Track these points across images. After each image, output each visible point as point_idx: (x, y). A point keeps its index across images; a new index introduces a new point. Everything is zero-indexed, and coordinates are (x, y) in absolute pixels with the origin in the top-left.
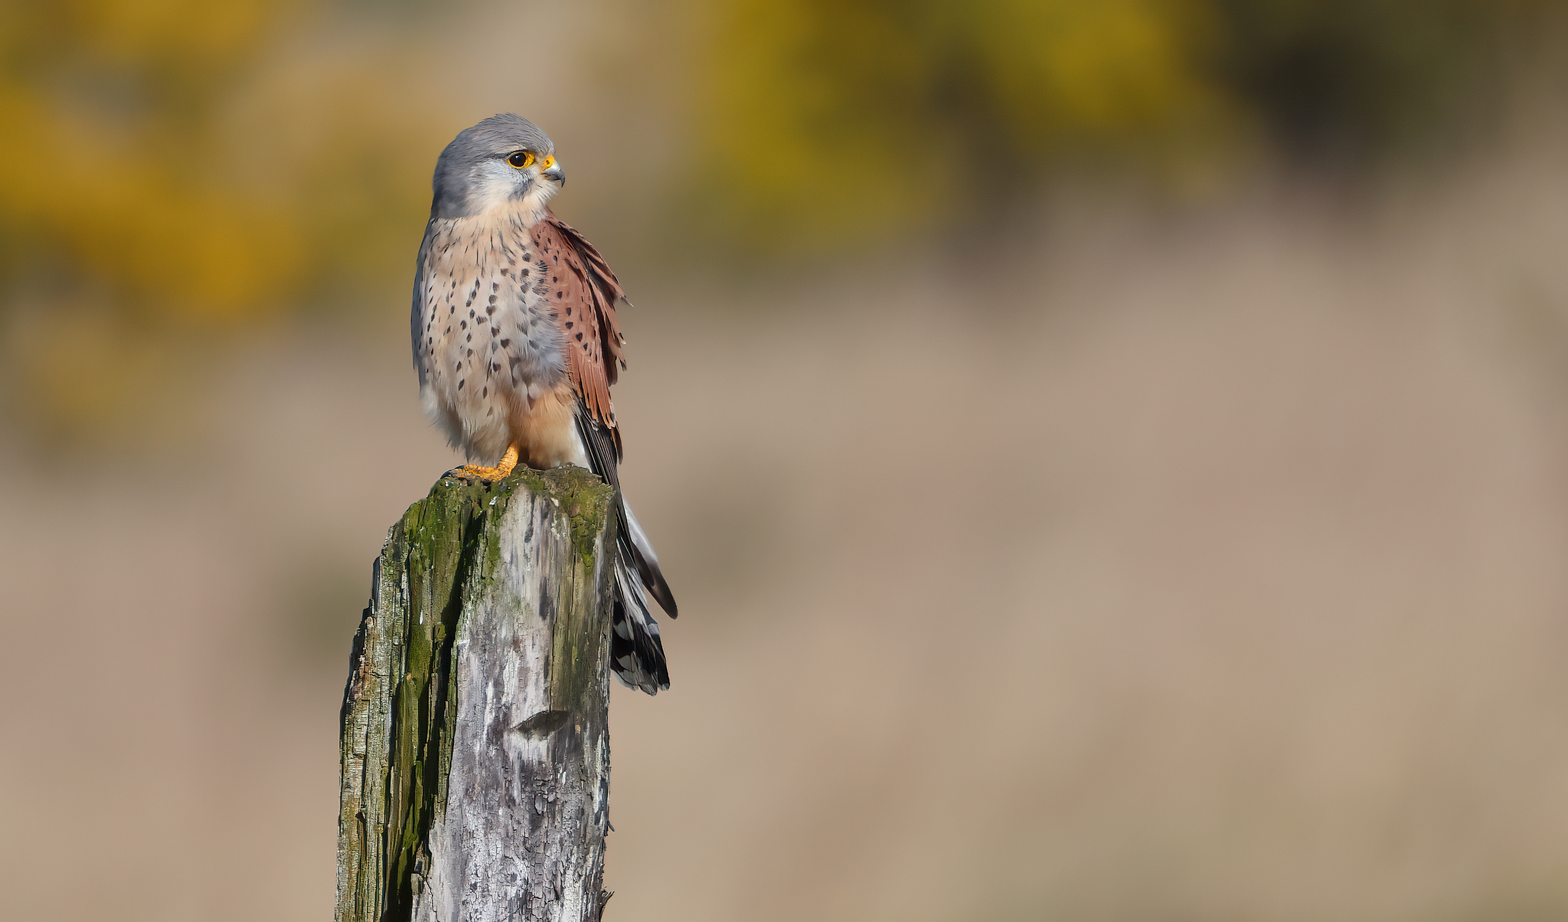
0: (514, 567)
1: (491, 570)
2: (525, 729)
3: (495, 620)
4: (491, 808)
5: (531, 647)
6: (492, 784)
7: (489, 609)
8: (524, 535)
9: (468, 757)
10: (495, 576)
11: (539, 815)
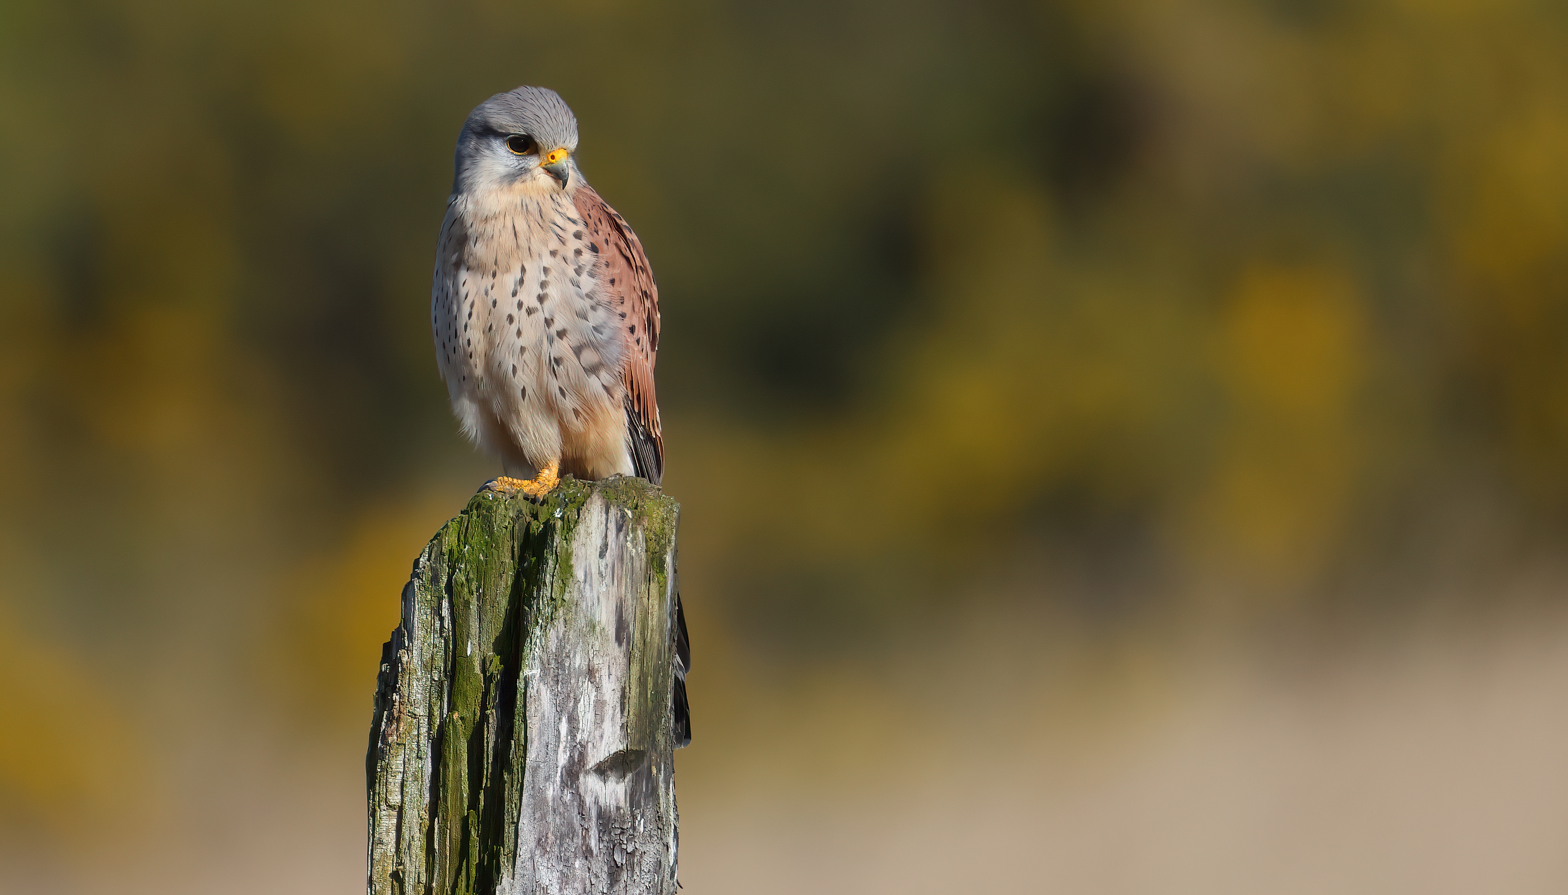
0: (588, 587)
1: (563, 591)
2: (601, 770)
3: (568, 647)
4: (567, 860)
5: (607, 677)
6: (566, 834)
7: (561, 635)
8: (599, 550)
9: (540, 803)
10: (567, 597)
11: (618, 867)
